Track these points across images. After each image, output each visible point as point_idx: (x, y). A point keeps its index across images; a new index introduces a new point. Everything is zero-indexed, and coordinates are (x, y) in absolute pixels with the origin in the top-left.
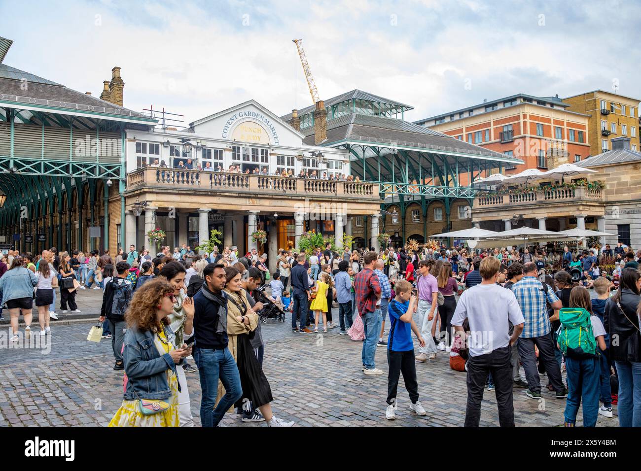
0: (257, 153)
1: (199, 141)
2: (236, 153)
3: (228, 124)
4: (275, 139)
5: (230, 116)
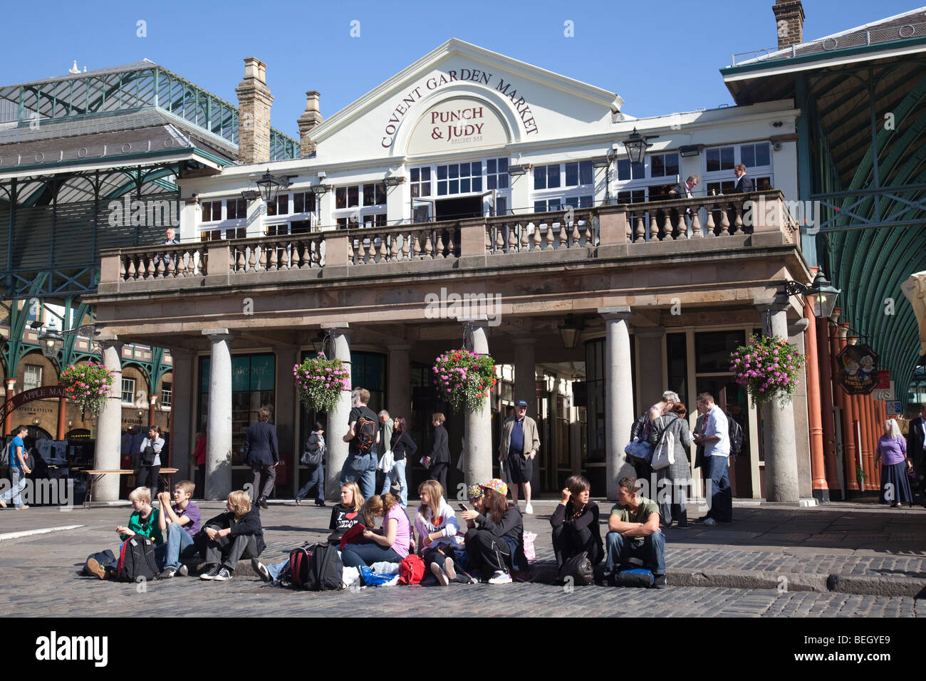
2: (421, 182)
3: (397, 113)
4: (527, 124)
5: (405, 94)
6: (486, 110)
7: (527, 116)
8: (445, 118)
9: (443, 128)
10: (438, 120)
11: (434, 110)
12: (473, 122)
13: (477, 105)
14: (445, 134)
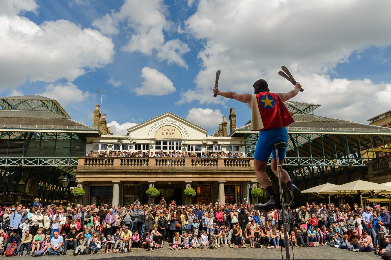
0: (173, 144)
1: (131, 140)
2: (158, 145)
3: (152, 127)
4: (186, 134)
5: (155, 123)
6: (176, 129)
7: (186, 132)
8: (165, 130)
9: (165, 132)
10: (163, 130)
11: (162, 128)
12: (172, 132)
13: (174, 128)
14: (165, 134)
